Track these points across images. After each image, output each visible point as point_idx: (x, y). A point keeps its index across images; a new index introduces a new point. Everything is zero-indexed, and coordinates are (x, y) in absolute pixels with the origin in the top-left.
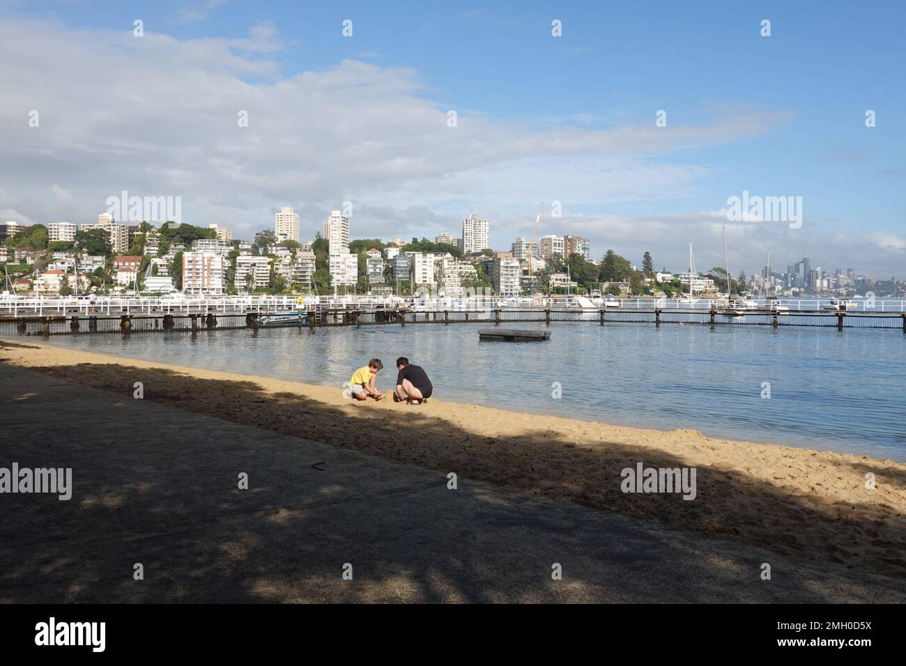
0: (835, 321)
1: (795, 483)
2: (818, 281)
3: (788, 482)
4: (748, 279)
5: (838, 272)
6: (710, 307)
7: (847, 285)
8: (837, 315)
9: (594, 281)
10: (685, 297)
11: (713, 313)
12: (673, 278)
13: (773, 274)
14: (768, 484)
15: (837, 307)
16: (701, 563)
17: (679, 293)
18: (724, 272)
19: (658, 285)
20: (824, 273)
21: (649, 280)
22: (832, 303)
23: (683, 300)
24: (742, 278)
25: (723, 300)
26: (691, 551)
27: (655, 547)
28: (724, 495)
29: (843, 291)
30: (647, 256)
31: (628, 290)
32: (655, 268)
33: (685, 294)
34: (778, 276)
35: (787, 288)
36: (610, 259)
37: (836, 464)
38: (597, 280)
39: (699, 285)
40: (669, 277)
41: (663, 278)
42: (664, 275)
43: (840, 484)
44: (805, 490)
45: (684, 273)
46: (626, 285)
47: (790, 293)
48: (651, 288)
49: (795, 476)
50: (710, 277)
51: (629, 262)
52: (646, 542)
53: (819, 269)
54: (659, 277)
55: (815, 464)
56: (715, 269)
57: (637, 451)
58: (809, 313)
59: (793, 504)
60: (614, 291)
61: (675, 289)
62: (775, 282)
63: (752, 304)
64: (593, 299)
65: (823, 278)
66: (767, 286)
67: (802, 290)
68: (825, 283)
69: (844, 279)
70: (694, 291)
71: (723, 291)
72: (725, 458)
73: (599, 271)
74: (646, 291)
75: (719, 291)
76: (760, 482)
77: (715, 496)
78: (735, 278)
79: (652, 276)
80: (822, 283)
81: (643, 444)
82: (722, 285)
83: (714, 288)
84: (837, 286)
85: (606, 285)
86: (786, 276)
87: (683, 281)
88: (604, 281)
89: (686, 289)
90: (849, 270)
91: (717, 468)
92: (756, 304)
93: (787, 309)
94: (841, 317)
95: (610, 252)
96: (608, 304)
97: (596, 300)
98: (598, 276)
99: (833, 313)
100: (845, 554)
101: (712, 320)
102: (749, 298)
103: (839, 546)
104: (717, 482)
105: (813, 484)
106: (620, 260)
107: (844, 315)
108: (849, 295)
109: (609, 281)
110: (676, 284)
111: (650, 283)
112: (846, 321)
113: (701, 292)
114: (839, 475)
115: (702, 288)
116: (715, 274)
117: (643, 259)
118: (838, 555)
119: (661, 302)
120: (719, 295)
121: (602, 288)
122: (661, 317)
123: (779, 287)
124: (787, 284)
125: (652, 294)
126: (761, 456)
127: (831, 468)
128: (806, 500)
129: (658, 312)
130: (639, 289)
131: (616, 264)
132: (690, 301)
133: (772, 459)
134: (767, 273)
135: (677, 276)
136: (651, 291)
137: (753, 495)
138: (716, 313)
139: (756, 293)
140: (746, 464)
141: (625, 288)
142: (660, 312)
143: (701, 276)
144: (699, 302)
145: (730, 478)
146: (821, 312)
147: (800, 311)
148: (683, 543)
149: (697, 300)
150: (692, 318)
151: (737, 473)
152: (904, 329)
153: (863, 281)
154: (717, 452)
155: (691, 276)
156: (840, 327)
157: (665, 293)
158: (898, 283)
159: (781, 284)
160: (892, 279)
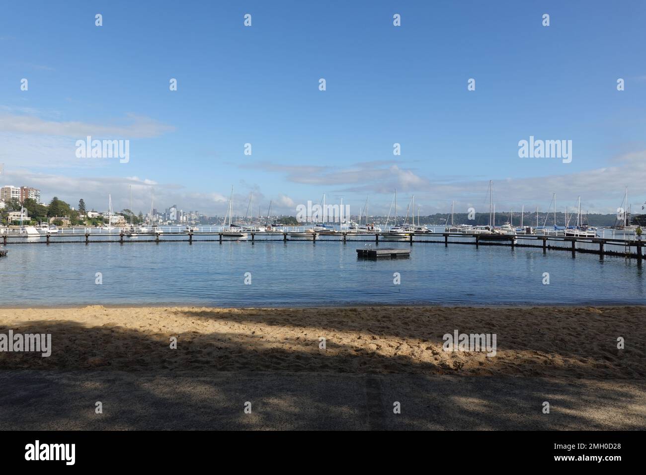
0: (188, 238)
1: (151, 328)
2: (181, 217)
3: (148, 327)
4: (144, 216)
5: (191, 212)
6: (120, 232)
7: (195, 219)
8: (189, 235)
9: (44, 216)
10: (106, 226)
11: (122, 235)
12: (99, 215)
13: (158, 213)
14: (136, 331)
15: (189, 230)
16: (78, 389)
17: (102, 224)
18: (129, 211)
19: (89, 219)
20: (184, 213)
21: (83, 216)
22: (187, 228)
23: (104, 228)
24: (140, 215)
25: (128, 227)
26: (73, 383)
27: (48, 386)
28: (107, 343)
29: (193, 222)
30: (81, 201)
31: (69, 222)
32: (87, 209)
33: (106, 225)
34: (160, 214)
35: (166, 221)
36: (55, 202)
37: (176, 313)
38: (46, 216)
39: (115, 219)
40: (96, 214)
41: (92, 215)
42: (93, 213)
43: (176, 324)
44: (156, 331)
45: (105, 212)
46: (67, 219)
47: (167, 223)
48: (84, 221)
49: (151, 323)
50: (122, 214)
51: (69, 205)
52: (42, 385)
53: (181, 211)
54: (90, 215)
55: (165, 315)
56: (125, 210)
58: (175, 234)
59: (148, 340)
60: (58, 223)
61: (99, 221)
62: (159, 218)
63: (144, 230)
64: (42, 228)
65: (183, 215)
66: (155, 219)
67: (173, 222)
68: (185, 218)
69: (194, 216)
70: (112, 223)
71: (129, 223)
72: (113, 320)
73: (48, 210)
74: (81, 223)
75: (127, 223)
76: (131, 330)
77: (101, 344)
78: (137, 215)
79: (85, 213)
80: (183, 218)
81: (59, 319)
82: (127, 218)
83: (124, 221)
84: (190, 220)
85: (52, 219)
86: (165, 214)
87: (105, 217)
88: (51, 217)
89: (107, 222)
90: (196, 212)
91: (106, 327)
92: (147, 230)
93: (162, 232)
94: (191, 236)
95: (55, 198)
96: (51, 231)
98: (47, 213)
99: (187, 234)
100: (170, 363)
101: (122, 239)
102: (143, 226)
103: (167, 359)
104: (104, 335)
105: (161, 327)
106: (63, 204)
107: (193, 235)
108: (196, 224)
109: (55, 217)
110: (100, 219)
111: (84, 218)
112: (194, 238)
113: (116, 223)
114: (176, 319)
115: (117, 221)
116: (125, 213)
117: (79, 203)
118: (166, 364)
119: (89, 229)
120: (127, 224)
121: (49, 221)
122: (90, 238)
123: (161, 221)
124: (165, 219)
125: (85, 225)
126: (135, 315)
127: (173, 316)
128: (155, 336)
129: (87, 236)
130: (75, 222)
131: (59, 206)
132: (109, 228)
133: (141, 316)
134: (155, 212)
135: (101, 214)
136: (84, 223)
137: (125, 339)
138: (124, 235)
139: (147, 223)
140: (125, 321)
141: (66, 221)
142: (89, 235)
143: (116, 214)
144: (115, 229)
145: (113, 331)
146: (181, 233)
147: (171, 233)
148: (69, 379)
149: (114, 228)
150: (110, 238)
151: (119, 328)
152: (220, 241)
153: (203, 217)
154: (109, 317)
155: (110, 214)
156: (190, 241)
157: (93, 224)
158: (219, 218)
159: (162, 219)
160: (216, 216)
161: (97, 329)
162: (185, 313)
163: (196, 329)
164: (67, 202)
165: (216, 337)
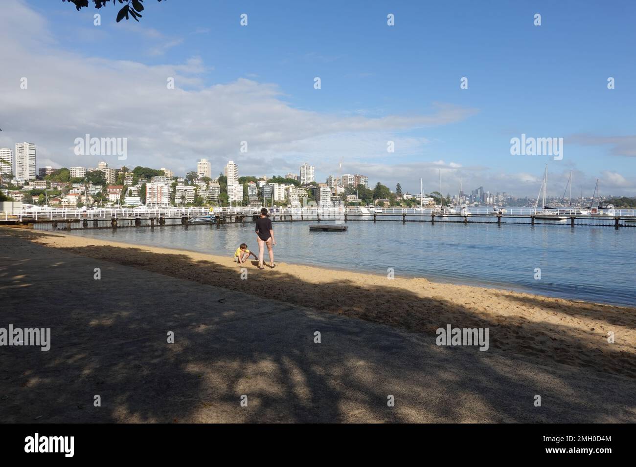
0: (496, 220)
1: (476, 306)
2: (488, 199)
3: (472, 305)
4: (451, 198)
5: (498, 194)
6: (431, 213)
7: (503, 201)
8: (498, 217)
9: (370, 199)
10: (418, 208)
11: (433, 216)
12: (412, 197)
13: (464, 195)
14: (462, 307)
15: (497, 212)
16: (427, 350)
17: (415, 205)
18: (439, 194)
19: (404, 201)
20: (491, 194)
21: (400, 198)
22: (495, 210)
23: (417, 209)
24: (448, 197)
25: (438, 208)
26: (421, 343)
27: (403, 342)
28: (439, 313)
29: (501, 204)
30: (398, 185)
31: (389, 204)
32: (403, 192)
33: (418, 206)
34: (467, 196)
35: (472, 203)
36: (379, 187)
37: (497, 295)
38: (372, 198)
39: (426, 201)
40: (410, 196)
41: (407, 197)
42: (407, 196)
43: (499, 306)
44: (481, 310)
45: (418, 195)
46: (387, 201)
47: (473, 205)
48: (401, 202)
49: (476, 302)
50: (431, 197)
51: (389, 189)
52: (399, 339)
53: (488, 192)
54: (405, 197)
55: (486, 296)
56: (434, 193)
57: (393, 290)
58: (483, 215)
59: (475, 317)
60: (381, 204)
61: (413, 203)
62: (466, 199)
63: (453, 211)
64: (370, 209)
65: (490, 197)
66: (461, 201)
67: (480, 203)
68: (491, 200)
69: (501, 197)
70: (423, 204)
71: (438, 204)
72: (440, 293)
73: (373, 193)
74: (398, 204)
75: (437, 204)
76: (458, 305)
77: (434, 314)
78: (445, 197)
79: (401, 196)
80: (490, 200)
81: (396, 286)
82: (437, 201)
83: (433, 202)
84: (497, 201)
85: (377, 201)
86: (471, 196)
87: (418, 199)
88: (376, 199)
89: (419, 203)
90: (504, 193)
91: (435, 299)
92: (455, 211)
93: (471, 213)
94: (499, 218)
95: (379, 183)
96: (377, 211)
97: (371, 209)
98: (373, 196)
99: (495, 216)
100: (502, 343)
101: (433, 219)
102: (452, 208)
103: (499, 340)
104: (435, 306)
105: (485, 306)
106: (384, 188)
107: (501, 217)
108: (504, 206)
109: (379, 199)
110: (413, 201)
111: (400, 200)
112: (502, 220)
113: (427, 205)
114: (498, 301)
115: (427, 203)
116: (434, 195)
117: (396, 187)
118: (498, 344)
119: (405, 210)
120: (436, 206)
121: (374, 202)
122: (406, 218)
123: (467, 202)
124: (471, 201)
125: (401, 206)
126: (458, 292)
127: (494, 298)
128: (482, 315)
129: (404, 216)
130: (394, 203)
131: (382, 190)
132: (421, 209)
133: (464, 293)
134: (462, 194)
135: (414, 196)
136: (401, 204)
137: (454, 313)
138: (435, 216)
139: (455, 205)
140: (450, 296)
141: (387, 203)
142: (405, 215)
143: (427, 196)
144: (426, 210)
145: (442, 304)
146: (489, 215)
147: (479, 215)
148: (417, 339)
149: (424, 209)
150: (422, 219)
151: (446, 301)
152: (532, 224)
153: (511, 198)
154: (435, 290)
155: (422, 196)
156: (499, 222)
157: (408, 205)
158: (529, 200)
159: (469, 200)
160: (526, 197)
161: (427, 299)
162: (507, 297)
163: (522, 314)
164: (388, 187)
165: (545, 326)
